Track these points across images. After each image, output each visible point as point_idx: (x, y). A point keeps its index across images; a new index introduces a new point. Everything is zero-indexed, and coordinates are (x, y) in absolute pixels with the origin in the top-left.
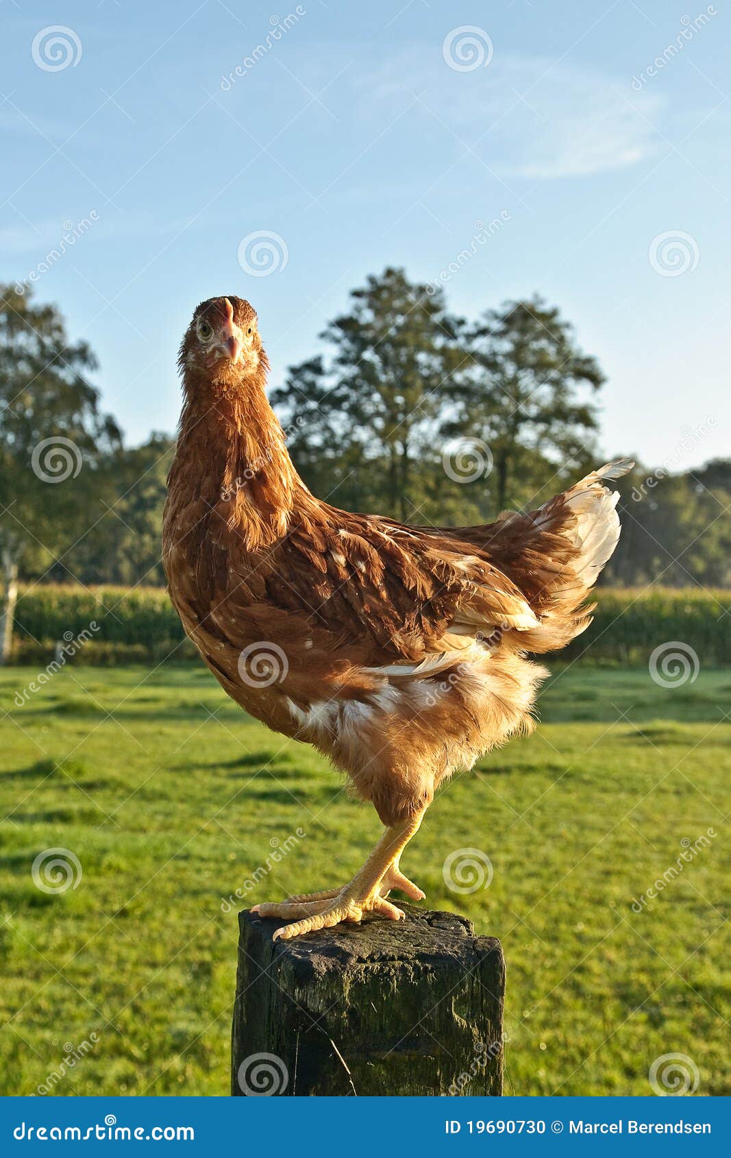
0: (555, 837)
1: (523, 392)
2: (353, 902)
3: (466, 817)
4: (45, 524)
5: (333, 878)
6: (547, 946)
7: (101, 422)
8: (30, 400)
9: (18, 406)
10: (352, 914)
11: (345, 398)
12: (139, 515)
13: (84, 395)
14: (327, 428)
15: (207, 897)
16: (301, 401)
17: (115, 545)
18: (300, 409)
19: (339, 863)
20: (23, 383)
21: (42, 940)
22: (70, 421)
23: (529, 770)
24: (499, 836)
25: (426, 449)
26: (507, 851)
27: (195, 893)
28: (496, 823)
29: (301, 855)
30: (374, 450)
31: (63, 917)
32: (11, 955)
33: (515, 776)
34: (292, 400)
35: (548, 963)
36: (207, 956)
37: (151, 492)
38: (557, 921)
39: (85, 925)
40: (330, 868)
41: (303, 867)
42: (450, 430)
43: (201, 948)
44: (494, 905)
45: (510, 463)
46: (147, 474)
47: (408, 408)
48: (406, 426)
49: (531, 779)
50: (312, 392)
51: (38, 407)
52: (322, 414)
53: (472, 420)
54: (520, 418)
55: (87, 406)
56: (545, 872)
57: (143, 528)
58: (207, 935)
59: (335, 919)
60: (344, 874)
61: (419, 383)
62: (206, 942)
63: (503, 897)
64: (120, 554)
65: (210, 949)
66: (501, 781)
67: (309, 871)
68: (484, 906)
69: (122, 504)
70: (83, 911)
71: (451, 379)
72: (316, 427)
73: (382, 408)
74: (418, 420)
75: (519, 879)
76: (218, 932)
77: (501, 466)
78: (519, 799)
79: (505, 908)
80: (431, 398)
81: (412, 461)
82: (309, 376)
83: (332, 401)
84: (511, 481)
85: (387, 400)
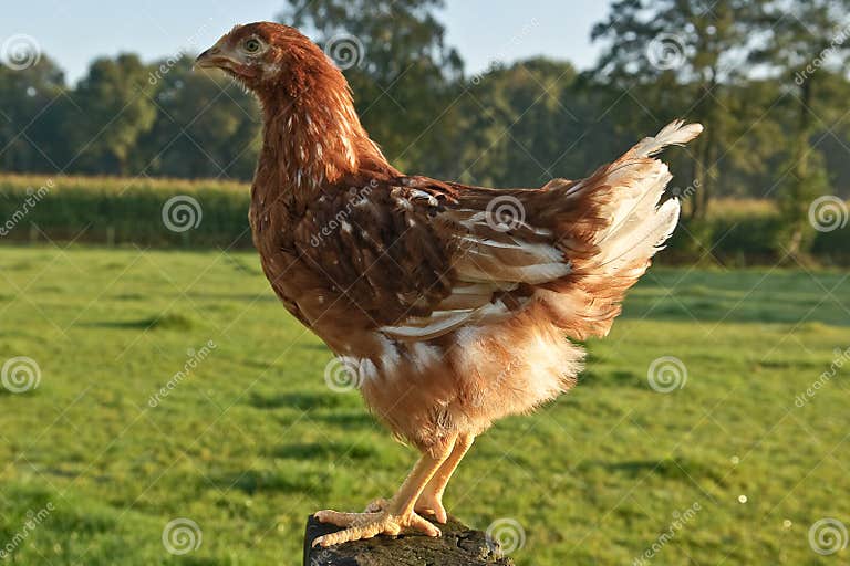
0: (824, 429)
1: (831, 20)
2: (390, 517)
3: (740, 406)
4: (398, 139)
5: (609, 451)
6: (798, 528)
7: (447, 53)
8: (388, 35)
9: (379, 41)
10: (389, 528)
11: (661, 30)
12: (478, 133)
13: (433, 30)
14: (642, 57)
15: (499, 460)
16: (621, 32)
17: (456, 158)
18: (620, 40)
19: (617, 438)
20: (386, 21)
21: (357, 486)
22: (421, 54)
23: (806, 366)
24: (768, 425)
25: (734, 74)
26: (774, 438)
27: (488, 456)
28: (766, 412)
29: (584, 429)
30: (686, 76)
31: (377, 467)
32: (331, 496)
33: (792, 371)
34: (613, 32)
35: (797, 543)
36: (490, 511)
37: (488, 113)
38: (810, 505)
39: (394, 475)
40: (609, 443)
41: (584, 440)
42: (757, 57)
43: (486, 503)
44: (752, 486)
45: (814, 87)
46: (486, 98)
47: (719, 37)
48: (716, 54)
49: (807, 374)
50: (630, 24)
51: (394, 42)
52: (638, 44)
53: (778, 48)
54: (826, 44)
55: (435, 39)
56: (808, 460)
57: (481, 143)
58: (493, 493)
59: (372, 532)
60: (619, 449)
61: (729, 15)
62: (491, 499)
63: (763, 479)
64: (462, 166)
65: (494, 504)
66: (777, 375)
67: (589, 444)
68: (744, 487)
69: (464, 123)
70: (394, 464)
71: (761, 10)
72: (633, 55)
73: (695, 37)
74: (727, 48)
75: (780, 465)
76: (503, 491)
77: (806, 88)
78: (793, 392)
79: (763, 489)
80: (741, 27)
81: (719, 85)
82: (628, 11)
83: (648, 32)
84: (815, 103)
85: (700, 31)
